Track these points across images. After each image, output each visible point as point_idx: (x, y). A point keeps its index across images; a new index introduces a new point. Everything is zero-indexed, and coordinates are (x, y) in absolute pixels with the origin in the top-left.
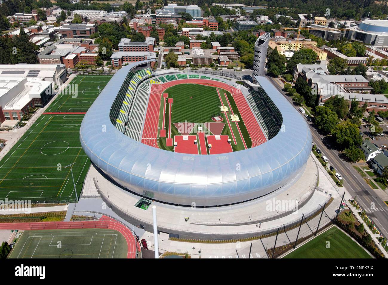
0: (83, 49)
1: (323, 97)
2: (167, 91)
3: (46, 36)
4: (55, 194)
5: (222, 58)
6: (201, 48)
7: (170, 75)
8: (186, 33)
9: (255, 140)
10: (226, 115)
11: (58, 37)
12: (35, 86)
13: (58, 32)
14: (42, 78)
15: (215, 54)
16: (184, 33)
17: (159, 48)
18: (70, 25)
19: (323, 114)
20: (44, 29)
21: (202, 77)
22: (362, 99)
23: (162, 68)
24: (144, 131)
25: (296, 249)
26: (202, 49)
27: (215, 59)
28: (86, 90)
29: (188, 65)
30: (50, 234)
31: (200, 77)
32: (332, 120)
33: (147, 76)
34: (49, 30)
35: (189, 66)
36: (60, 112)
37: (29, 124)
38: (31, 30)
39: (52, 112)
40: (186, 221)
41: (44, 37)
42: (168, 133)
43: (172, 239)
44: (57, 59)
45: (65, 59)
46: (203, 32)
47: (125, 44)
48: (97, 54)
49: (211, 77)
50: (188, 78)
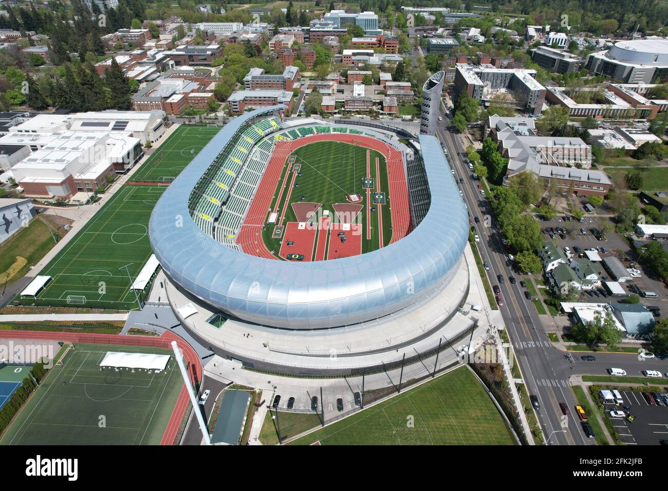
0: (195, 85)
1: (511, 172)
2: (296, 153)
3: (151, 65)
4: (117, 298)
5: (387, 101)
6: (363, 83)
7: (306, 127)
8: (347, 58)
9: (397, 233)
10: (368, 192)
11: (168, 65)
12: (119, 144)
13: (169, 59)
14: (130, 133)
15: (381, 93)
16: (345, 57)
17: (303, 83)
18: (187, 47)
19: (501, 199)
20: (150, 55)
21: (351, 131)
22: (570, 176)
23: (299, 115)
24: (248, 214)
25: (401, 393)
26: (364, 85)
27: (379, 101)
28: (186, 150)
29: (336, 111)
30: (100, 350)
31: (348, 131)
32: (510, 210)
33: (272, 129)
34: (157, 56)
35: (339, 113)
36: (145, 182)
37: (105, 197)
38: (132, 57)
39: (136, 182)
40: (265, 346)
41: (149, 67)
42: (280, 218)
43: (245, 368)
44: (157, 103)
45: (167, 101)
46: (373, 56)
47: (253, 78)
48: (212, 94)
49: (365, 131)
50: (332, 133)
